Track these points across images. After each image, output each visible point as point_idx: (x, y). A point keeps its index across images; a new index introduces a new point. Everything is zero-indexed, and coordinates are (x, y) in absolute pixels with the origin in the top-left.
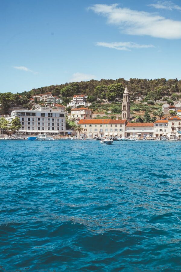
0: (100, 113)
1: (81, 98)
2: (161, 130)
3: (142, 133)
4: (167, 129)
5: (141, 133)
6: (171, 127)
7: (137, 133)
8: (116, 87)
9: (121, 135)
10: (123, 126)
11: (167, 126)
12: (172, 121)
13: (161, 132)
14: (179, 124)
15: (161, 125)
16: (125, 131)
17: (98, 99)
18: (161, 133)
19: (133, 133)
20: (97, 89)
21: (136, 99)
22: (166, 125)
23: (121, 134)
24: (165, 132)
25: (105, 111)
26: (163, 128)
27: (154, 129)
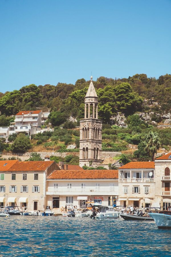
0: (48, 149)
1: (34, 118)
2: (136, 189)
3: (89, 197)
4: (152, 187)
5: (85, 198)
6: (163, 181)
7: (76, 196)
8: (115, 90)
9: (36, 204)
10: (43, 176)
11: (152, 177)
12: (165, 162)
13: (136, 195)
14: (167, 172)
15: (138, 176)
16: (46, 190)
17: (72, 119)
18: (136, 197)
19: (67, 197)
20: (73, 97)
21: (165, 118)
22: (151, 174)
23: (36, 199)
24: (147, 194)
25: (61, 144)
26: (142, 184)
27: (120, 184)
